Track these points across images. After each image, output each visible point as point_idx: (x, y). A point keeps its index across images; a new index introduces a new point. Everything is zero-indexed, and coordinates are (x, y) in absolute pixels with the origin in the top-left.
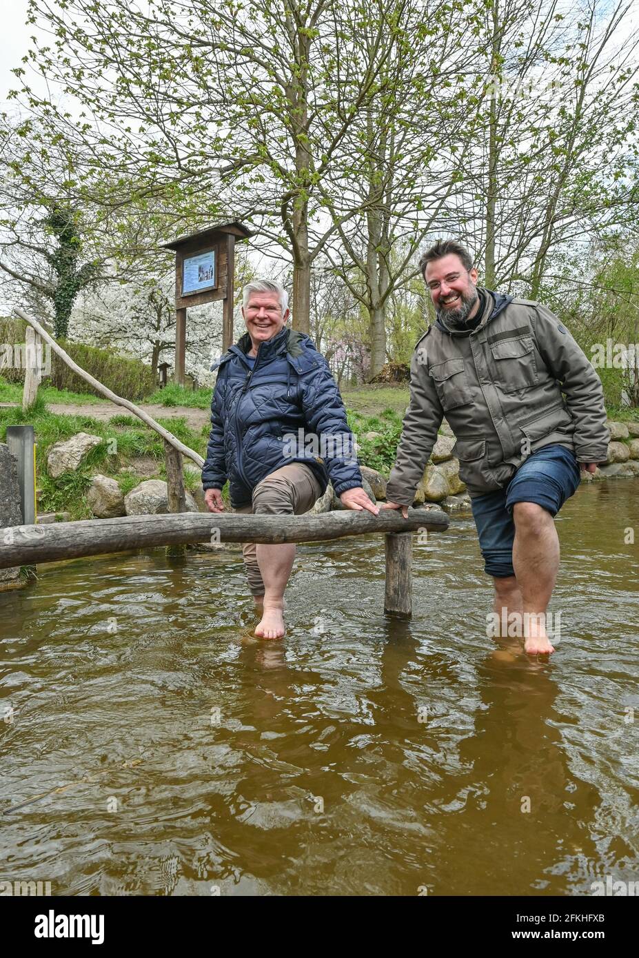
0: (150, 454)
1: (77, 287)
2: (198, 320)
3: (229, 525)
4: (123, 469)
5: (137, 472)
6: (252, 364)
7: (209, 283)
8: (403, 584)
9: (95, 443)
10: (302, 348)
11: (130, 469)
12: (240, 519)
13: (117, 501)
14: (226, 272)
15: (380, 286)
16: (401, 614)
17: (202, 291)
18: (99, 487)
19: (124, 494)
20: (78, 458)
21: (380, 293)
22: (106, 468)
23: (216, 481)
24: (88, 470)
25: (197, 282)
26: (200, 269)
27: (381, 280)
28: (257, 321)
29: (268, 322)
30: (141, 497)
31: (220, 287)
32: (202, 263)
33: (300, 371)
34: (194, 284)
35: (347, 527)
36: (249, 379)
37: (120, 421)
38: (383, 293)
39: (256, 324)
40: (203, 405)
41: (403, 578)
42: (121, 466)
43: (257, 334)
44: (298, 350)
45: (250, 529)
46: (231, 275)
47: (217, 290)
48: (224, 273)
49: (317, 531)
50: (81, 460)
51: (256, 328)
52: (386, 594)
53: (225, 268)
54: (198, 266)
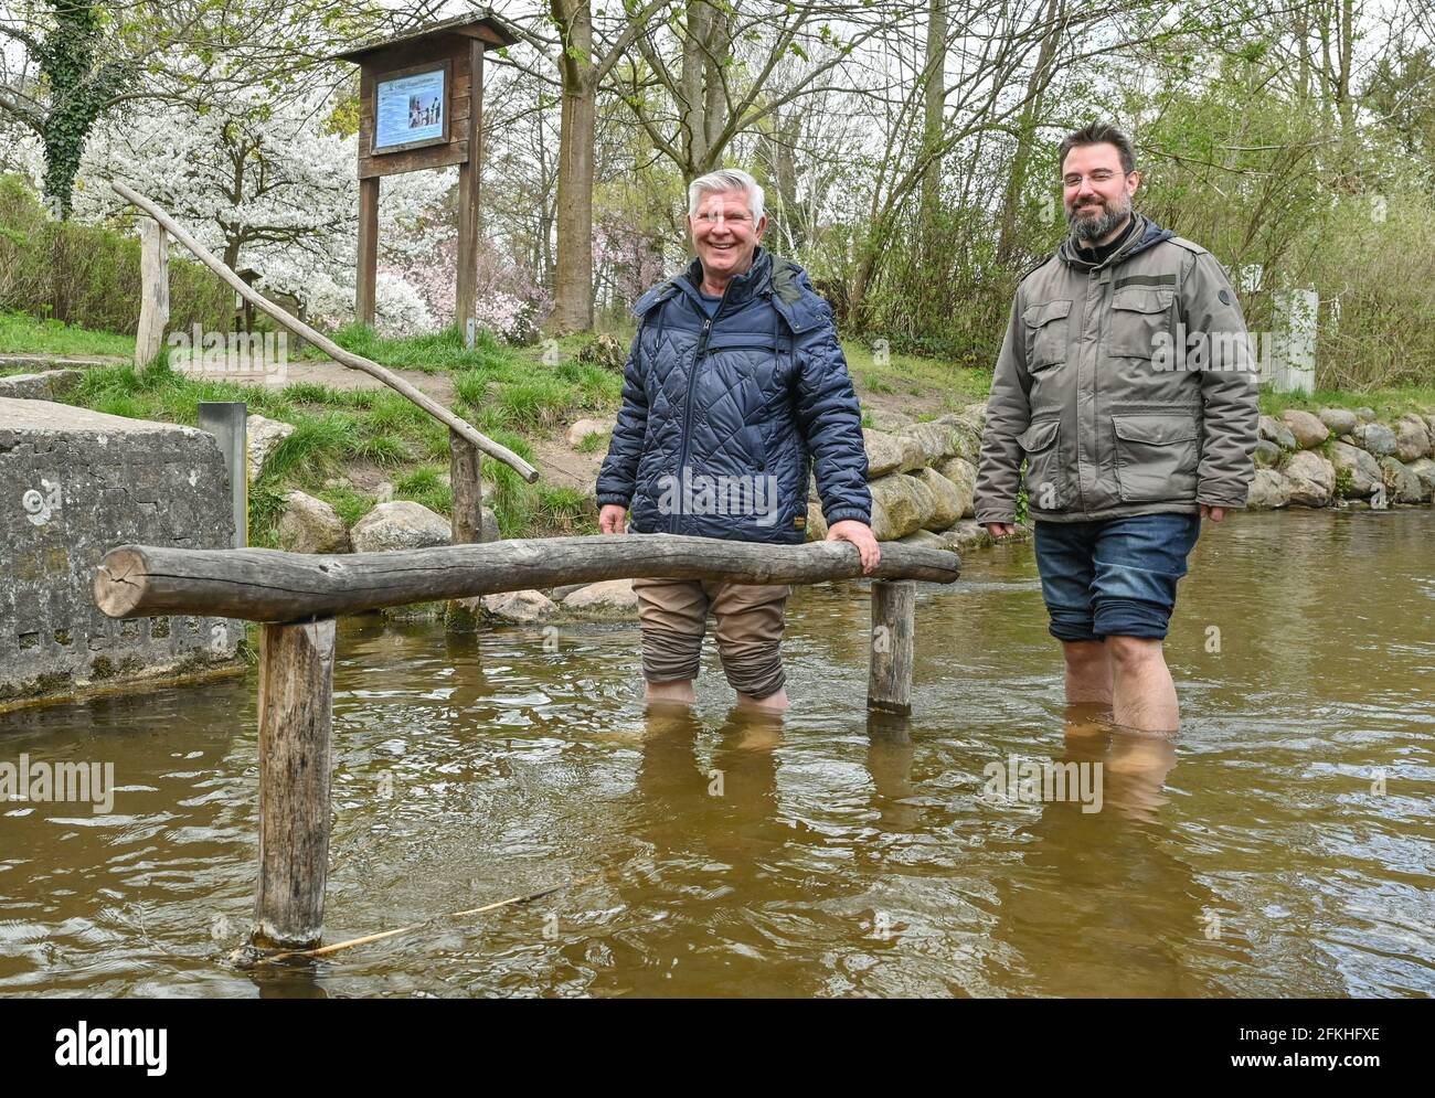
0: (372, 455)
1: (92, 113)
2: (323, 183)
3: (709, 553)
4: (330, 482)
5: (356, 488)
6: (711, 310)
7: (433, 131)
8: (901, 658)
9: (284, 434)
10: (797, 288)
11: (343, 482)
12: (720, 546)
13: (335, 537)
14: (467, 111)
15: (706, 126)
16: (896, 707)
17: (412, 147)
18: (301, 513)
19: (348, 526)
20: (259, 461)
21: (707, 140)
22: (304, 478)
23: (620, 493)
24: (276, 482)
25: (405, 127)
26: (414, 104)
27: (709, 113)
28: (712, 239)
29: (730, 239)
30: (385, 531)
31: (454, 140)
32: (416, 92)
33: (797, 328)
34: (397, 131)
35: (841, 565)
36: (706, 334)
37: (304, 394)
38: (715, 139)
39: (710, 244)
40: (427, 366)
41: (901, 650)
42: (326, 477)
43: (712, 260)
44: (790, 293)
45: (732, 561)
46: (475, 115)
47: (447, 145)
48: (462, 115)
49: (805, 569)
50: (264, 465)
51: (710, 250)
52: (873, 674)
53: (463, 101)
54: (407, 97)
